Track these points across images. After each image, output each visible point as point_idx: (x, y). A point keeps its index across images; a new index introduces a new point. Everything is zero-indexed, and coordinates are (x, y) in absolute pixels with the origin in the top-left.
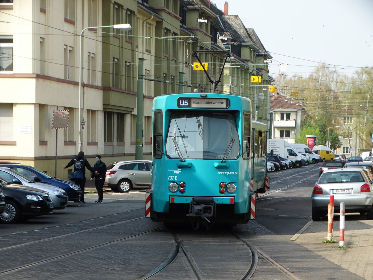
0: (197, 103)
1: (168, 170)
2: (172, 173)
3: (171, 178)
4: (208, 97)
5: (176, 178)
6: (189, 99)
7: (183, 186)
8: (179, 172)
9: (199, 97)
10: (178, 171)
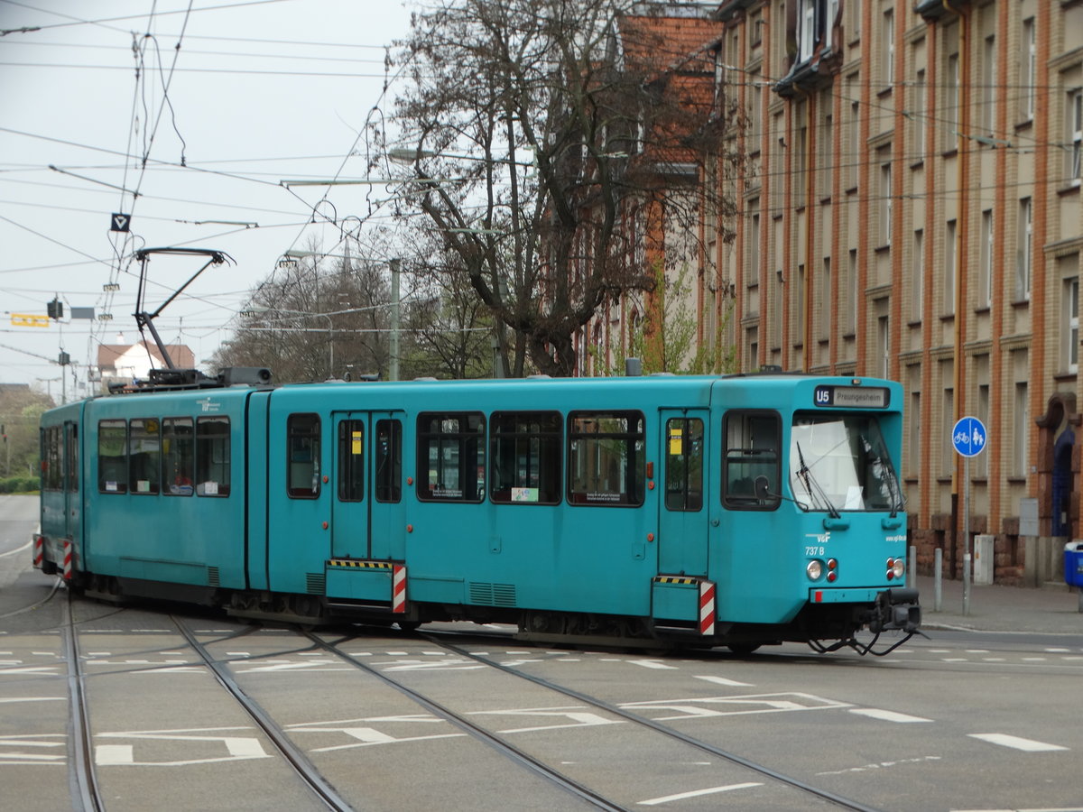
0: (846, 397)
1: (807, 535)
2: (814, 542)
3: (811, 551)
4: (863, 384)
5: (822, 552)
6: (830, 389)
7: (834, 565)
8: (827, 538)
9: (850, 384)
10: (824, 538)
